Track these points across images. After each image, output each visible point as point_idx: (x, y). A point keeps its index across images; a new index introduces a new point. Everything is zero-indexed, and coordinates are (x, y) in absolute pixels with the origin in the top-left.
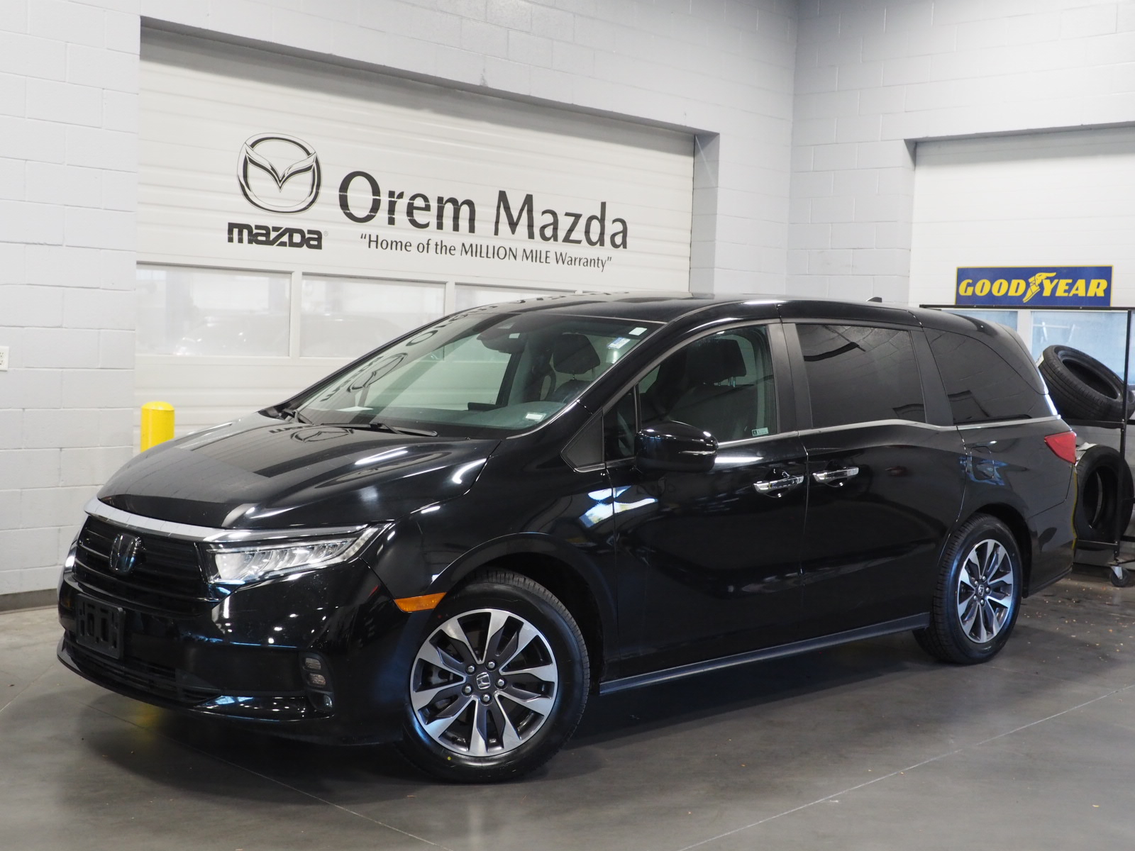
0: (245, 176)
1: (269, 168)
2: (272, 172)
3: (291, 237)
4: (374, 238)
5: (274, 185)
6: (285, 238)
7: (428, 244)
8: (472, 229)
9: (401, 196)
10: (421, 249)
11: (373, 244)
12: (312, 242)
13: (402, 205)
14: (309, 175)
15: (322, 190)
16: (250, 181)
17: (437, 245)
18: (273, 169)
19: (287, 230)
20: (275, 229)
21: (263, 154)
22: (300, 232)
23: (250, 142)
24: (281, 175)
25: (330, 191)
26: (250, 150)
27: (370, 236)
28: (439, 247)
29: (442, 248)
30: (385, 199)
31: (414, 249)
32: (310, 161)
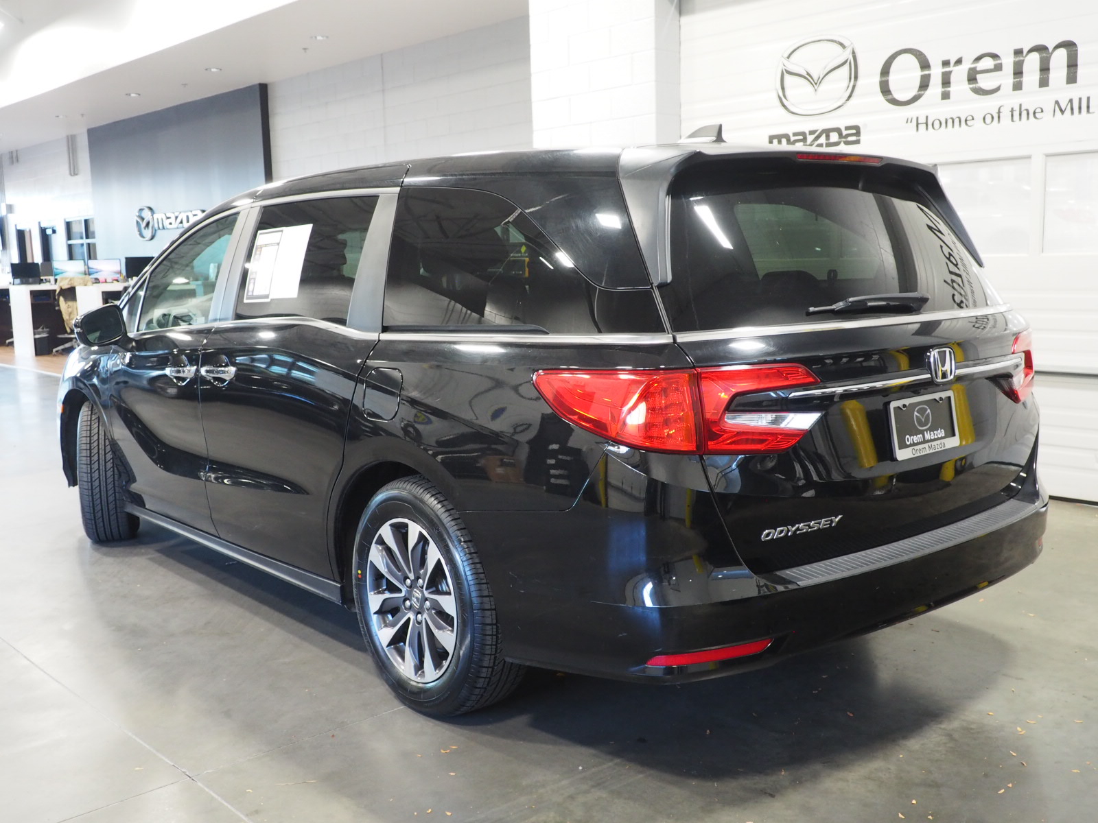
0: (783, 88)
1: (805, 74)
2: (808, 77)
3: (828, 137)
4: (922, 120)
5: (810, 88)
6: (822, 140)
7: (999, 112)
8: (1072, 78)
9: (959, 62)
10: (988, 119)
11: (922, 127)
12: (850, 139)
13: (959, 75)
14: (846, 68)
15: (860, 82)
16: (788, 93)
17: (1012, 111)
18: (808, 74)
19: (824, 131)
20: (812, 133)
21: (799, 63)
22: (838, 130)
23: (786, 55)
24: (816, 78)
25: (870, 79)
26: (786, 62)
27: (917, 118)
28: (1016, 114)
29: (1022, 113)
30: (936, 72)
31: (978, 122)
32: (847, 55)
